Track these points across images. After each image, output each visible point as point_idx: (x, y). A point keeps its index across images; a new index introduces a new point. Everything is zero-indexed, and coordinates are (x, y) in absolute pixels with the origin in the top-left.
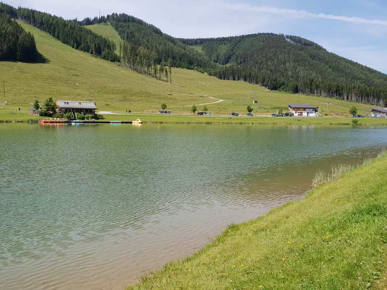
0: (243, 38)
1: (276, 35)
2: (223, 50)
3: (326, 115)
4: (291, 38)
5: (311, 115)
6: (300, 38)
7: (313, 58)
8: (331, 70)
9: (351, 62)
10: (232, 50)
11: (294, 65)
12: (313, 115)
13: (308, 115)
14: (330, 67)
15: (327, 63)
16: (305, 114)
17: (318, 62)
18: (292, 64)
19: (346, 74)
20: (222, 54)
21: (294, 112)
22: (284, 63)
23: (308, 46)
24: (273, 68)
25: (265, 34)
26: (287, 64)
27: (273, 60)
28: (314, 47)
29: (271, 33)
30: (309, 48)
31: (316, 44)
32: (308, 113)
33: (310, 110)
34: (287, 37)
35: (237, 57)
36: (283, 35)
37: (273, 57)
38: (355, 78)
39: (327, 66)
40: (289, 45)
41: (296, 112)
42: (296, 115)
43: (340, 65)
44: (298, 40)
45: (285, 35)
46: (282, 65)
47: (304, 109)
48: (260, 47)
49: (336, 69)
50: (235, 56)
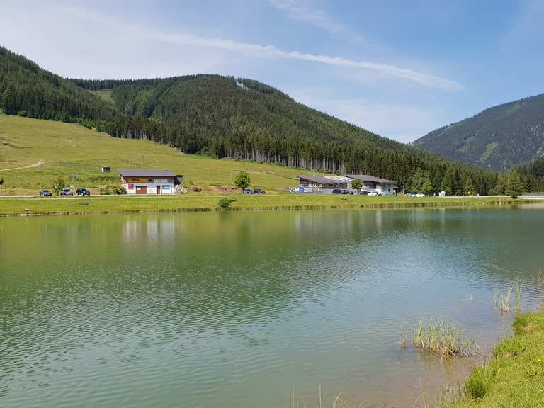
0: (174, 81)
1: (223, 77)
2: (145, 97)
3: (197, 190)
4: (245, 82)
5: (164, 191)
6: (256, 82)
7: (272, 109)
8: (296, 127)
9: (325, 116)
10: (157, 98)
11: (242, 120)
12: (169, 191)
13: (158, 192)
14: (295, 123)
15: (291, 118)
16: (151, 190)
17: (279, 116)
18: (239, 118)
19: (316, 132)
20: (141, 103)
21: (126, 186)
22: (228, 117)
23: (266, 94)
24: (211, 123)
25: (207, 75)
26: (232, 118)
27: (212, 112)
28: (276, 94)
29: (217, 75)
30: (268, 96)
31: (279, 91)
32: (158, 187)
33: (162, 181)
34: (240, 81)
35: (163, 108)
36: (233, 77)
37: (213, 107)
38: (329, 137)
39: (291, 122)
40: (241, 91)
41: (131, 187)
42: (132, 192)
43: (310, 121)
44: (254, 85)
45: (236, 78)
46: (225, 119)
47: (150, 179)
48: (197, 94)
49: (303, 125)
50: (160, 106)
